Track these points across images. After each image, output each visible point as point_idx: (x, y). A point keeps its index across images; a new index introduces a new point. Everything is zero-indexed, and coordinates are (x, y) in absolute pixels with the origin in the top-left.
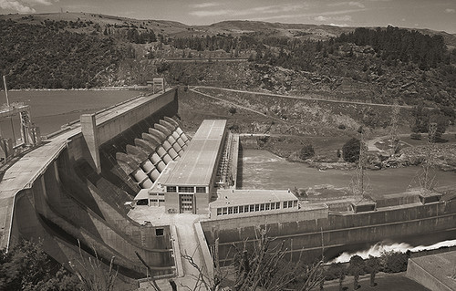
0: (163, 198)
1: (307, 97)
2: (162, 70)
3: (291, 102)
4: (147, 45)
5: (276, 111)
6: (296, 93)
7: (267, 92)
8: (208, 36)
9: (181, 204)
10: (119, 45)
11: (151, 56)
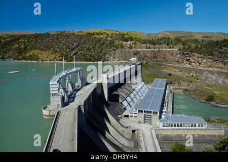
0: (136, 115)
1: (210, 69)
2: (135, 54)
3: (201, 72)
4: (129, 43)
5: (193, 76)
6: (204, 67)
7: (188, 66)
8: (158, 39)
9: (145, 119)
10: (117, 42)
11: (131, 48)
